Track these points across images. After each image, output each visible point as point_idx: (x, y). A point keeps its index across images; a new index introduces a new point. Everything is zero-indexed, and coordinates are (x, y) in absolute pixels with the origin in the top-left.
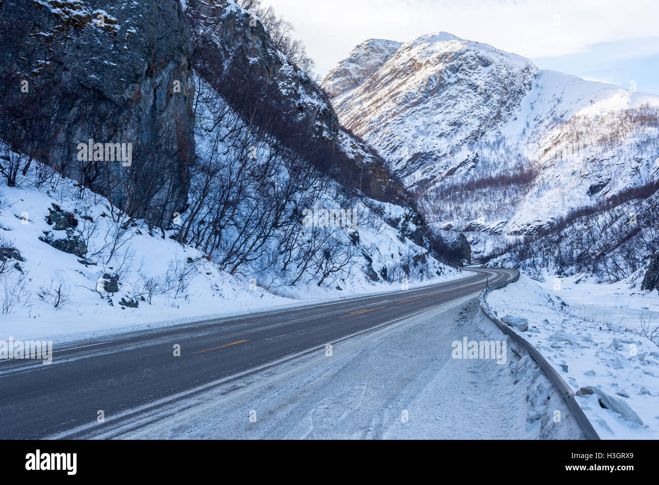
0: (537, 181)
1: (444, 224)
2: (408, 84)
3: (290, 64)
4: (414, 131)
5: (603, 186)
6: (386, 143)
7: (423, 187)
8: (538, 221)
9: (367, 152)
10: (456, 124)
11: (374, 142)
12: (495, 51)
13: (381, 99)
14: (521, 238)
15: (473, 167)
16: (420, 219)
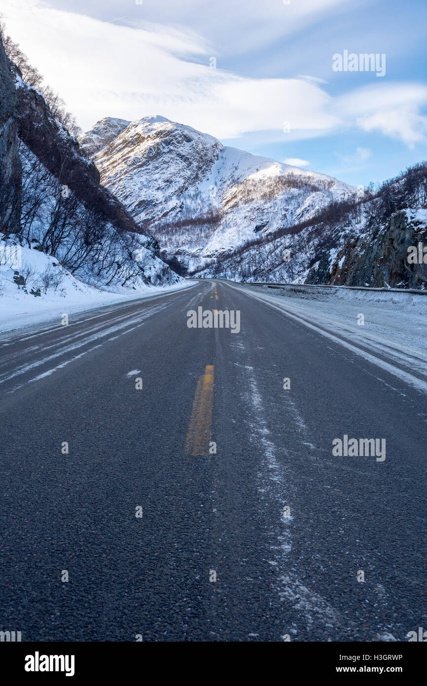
0: (222, 222)
2: (135, 152)
4: (139, 185)
5: (264, 226)
6: (120, 192)
7: (146, 224)
8: (223, 248)
10: (169, 182)
11: (113, 190)
12: (195, 131)
13: (116, 161)
15: (180, 211)
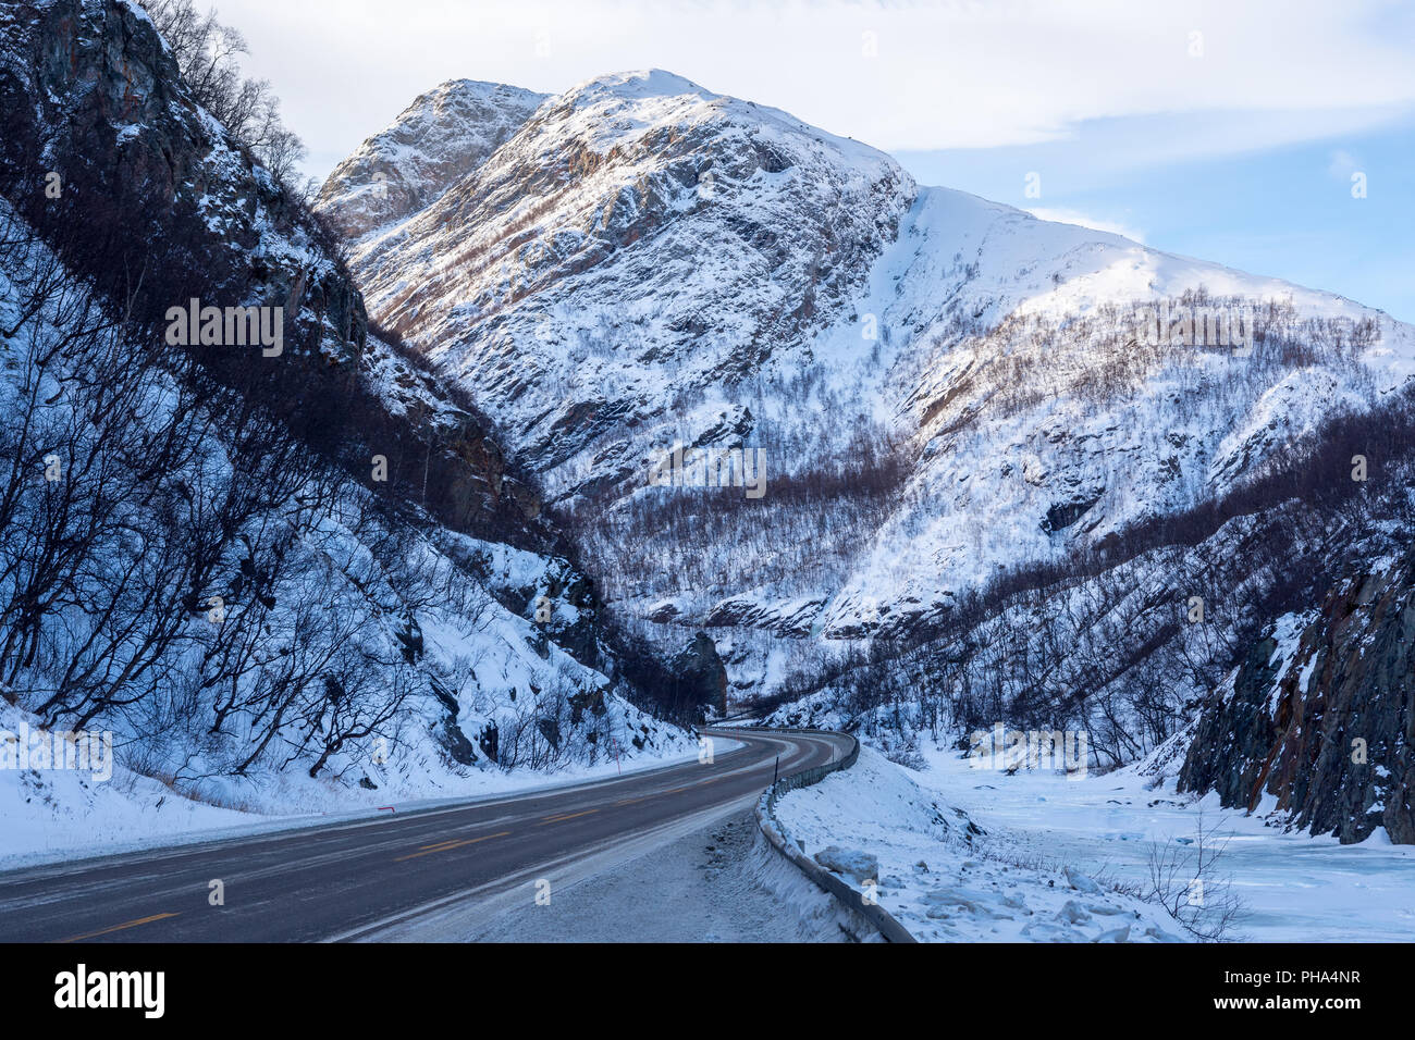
0: (908, 490)
1: (655, 605)
2: (562, 210)
3: (232, 146)
4: (573, 343)
5: (1084, 508)
6: (495, 373)
7: (596, 499)
8: (911, 600)
9: (441, 397)
10: (692, 327)
11: (463, 368)
12: (802, 129)
13: (483, 250)
14: (865, 645)
15: (738, 445)
16: (587, 591)
